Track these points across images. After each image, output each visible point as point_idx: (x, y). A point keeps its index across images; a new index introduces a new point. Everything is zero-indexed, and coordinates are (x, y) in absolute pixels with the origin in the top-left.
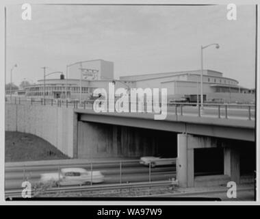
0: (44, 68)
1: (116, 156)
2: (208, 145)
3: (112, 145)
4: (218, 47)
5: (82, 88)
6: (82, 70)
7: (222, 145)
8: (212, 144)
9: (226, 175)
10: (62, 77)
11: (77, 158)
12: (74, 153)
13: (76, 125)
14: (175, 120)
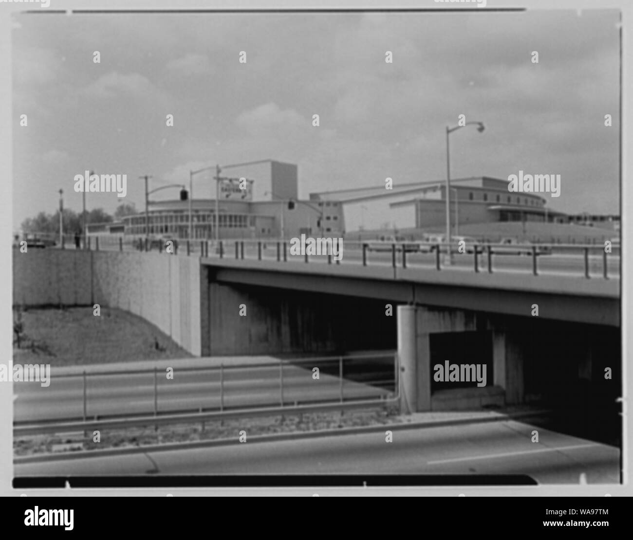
0: (146, 178)
1: (289, 350)
2: (460, 328)
3: (279, 329)
4: (481, 129)
5: (220, 217)
6: (219, 179)
7: (489, 327)
8: (466, 324)
9: (499, 387)
10: (184, 195)
11: (209, 355)
12: (203, 346)
13: (205, 289)
14: (390, 276)
